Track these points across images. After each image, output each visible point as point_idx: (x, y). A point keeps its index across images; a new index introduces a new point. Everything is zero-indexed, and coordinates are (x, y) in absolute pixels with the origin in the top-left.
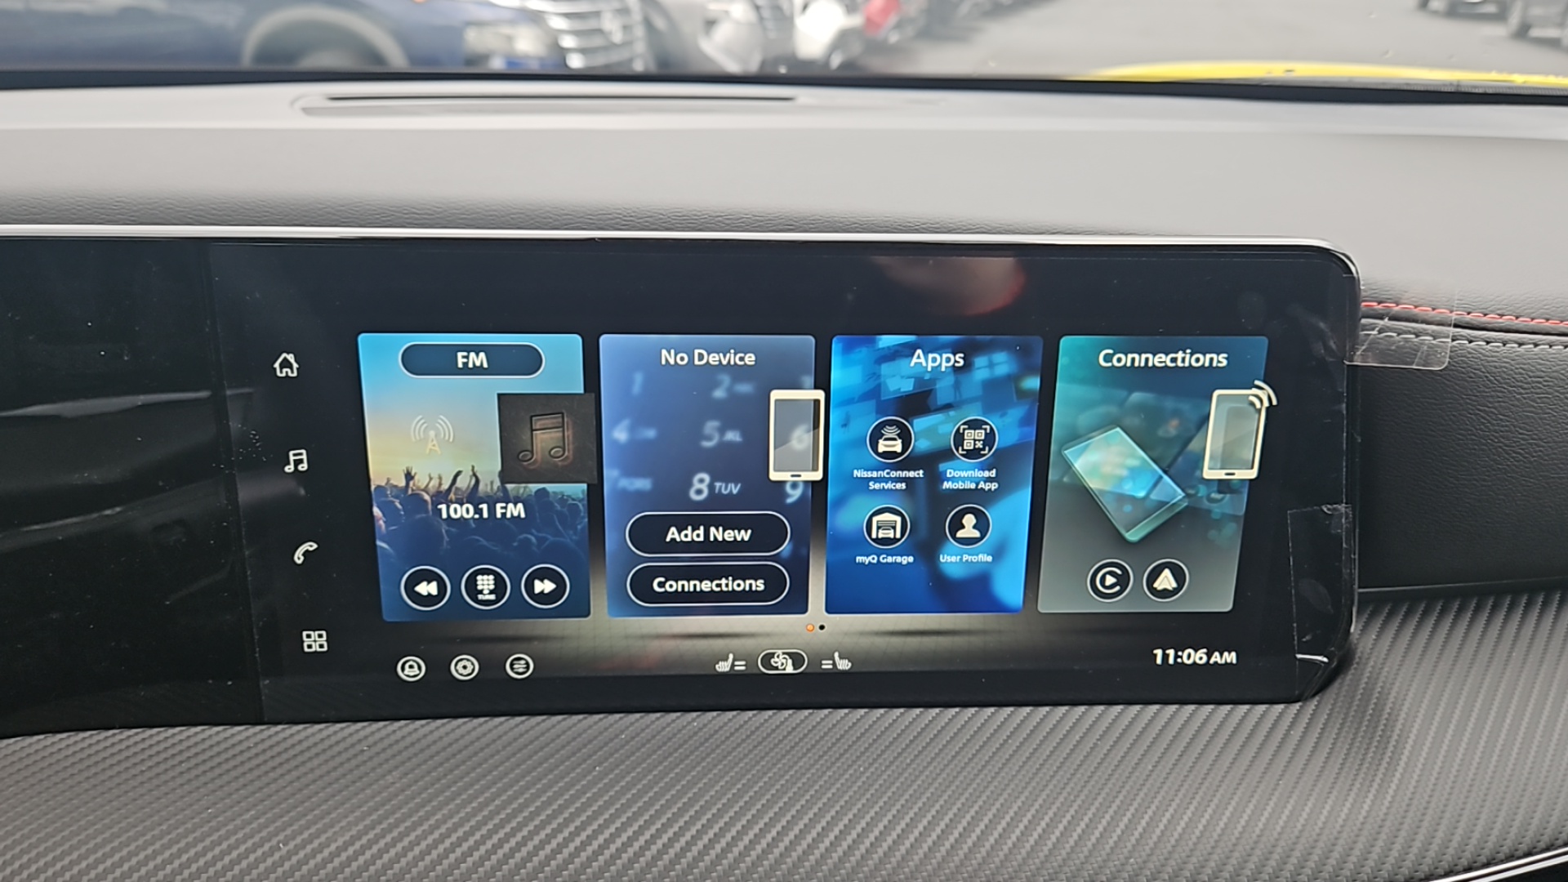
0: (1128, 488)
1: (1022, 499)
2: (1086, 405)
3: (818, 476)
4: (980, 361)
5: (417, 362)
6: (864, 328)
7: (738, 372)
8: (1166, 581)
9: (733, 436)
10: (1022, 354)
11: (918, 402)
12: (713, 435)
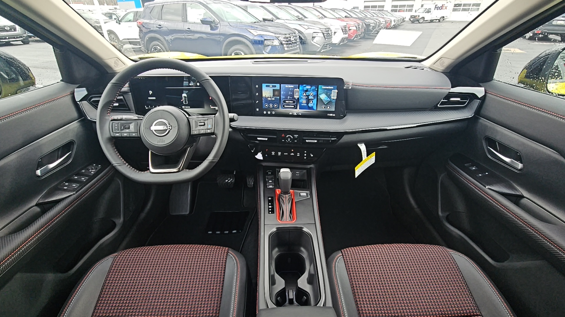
0: (325, 99)
1: (316, 99)
2: (321, 91)
3: (298, 97)
4: (312, 87)
5: (267, 86)
6: (302, 84)
7: (292, 88)
8: (328, 108)
9: (291, 93)
10: (316, 87)
11: (307, 91)
12: (290, 93)
